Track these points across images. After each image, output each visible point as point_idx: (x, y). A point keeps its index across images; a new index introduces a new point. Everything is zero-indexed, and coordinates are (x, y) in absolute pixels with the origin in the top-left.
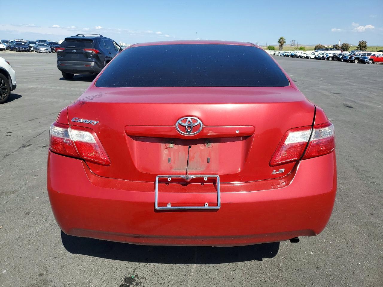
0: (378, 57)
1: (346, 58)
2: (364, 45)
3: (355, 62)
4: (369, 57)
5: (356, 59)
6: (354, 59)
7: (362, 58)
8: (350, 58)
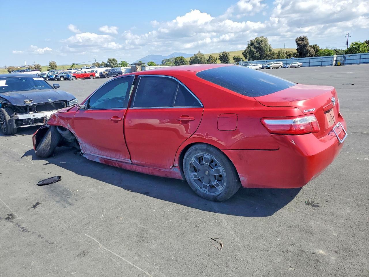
0: (78, 74)
1: (52, 77)
2: (54, 65)
3: (61, 80)
4: (72, 75)
5: (61, 77)
6: (59, 77)
7: (66, 76)
8: (56, 76)
